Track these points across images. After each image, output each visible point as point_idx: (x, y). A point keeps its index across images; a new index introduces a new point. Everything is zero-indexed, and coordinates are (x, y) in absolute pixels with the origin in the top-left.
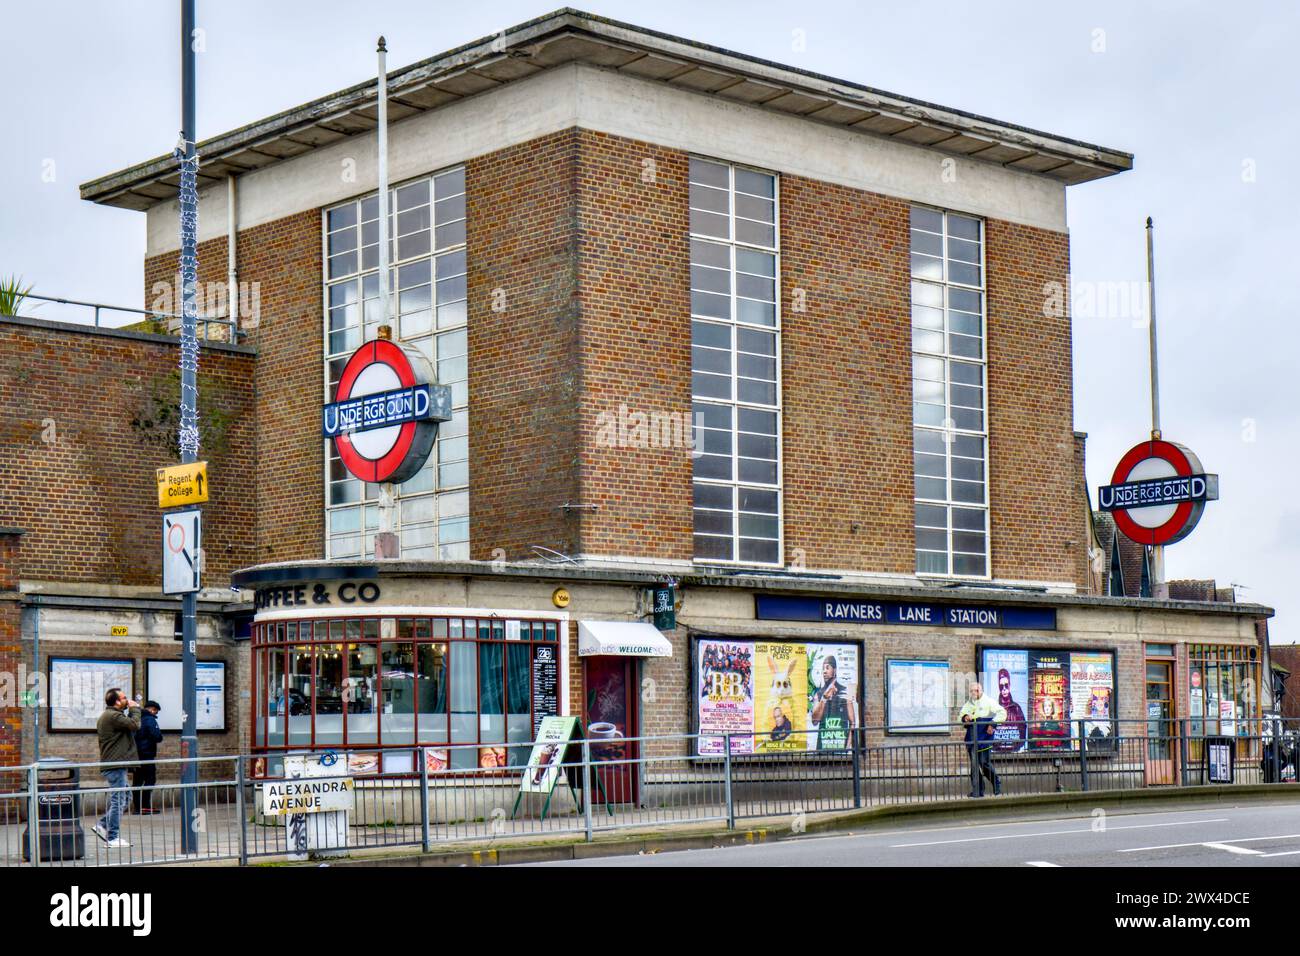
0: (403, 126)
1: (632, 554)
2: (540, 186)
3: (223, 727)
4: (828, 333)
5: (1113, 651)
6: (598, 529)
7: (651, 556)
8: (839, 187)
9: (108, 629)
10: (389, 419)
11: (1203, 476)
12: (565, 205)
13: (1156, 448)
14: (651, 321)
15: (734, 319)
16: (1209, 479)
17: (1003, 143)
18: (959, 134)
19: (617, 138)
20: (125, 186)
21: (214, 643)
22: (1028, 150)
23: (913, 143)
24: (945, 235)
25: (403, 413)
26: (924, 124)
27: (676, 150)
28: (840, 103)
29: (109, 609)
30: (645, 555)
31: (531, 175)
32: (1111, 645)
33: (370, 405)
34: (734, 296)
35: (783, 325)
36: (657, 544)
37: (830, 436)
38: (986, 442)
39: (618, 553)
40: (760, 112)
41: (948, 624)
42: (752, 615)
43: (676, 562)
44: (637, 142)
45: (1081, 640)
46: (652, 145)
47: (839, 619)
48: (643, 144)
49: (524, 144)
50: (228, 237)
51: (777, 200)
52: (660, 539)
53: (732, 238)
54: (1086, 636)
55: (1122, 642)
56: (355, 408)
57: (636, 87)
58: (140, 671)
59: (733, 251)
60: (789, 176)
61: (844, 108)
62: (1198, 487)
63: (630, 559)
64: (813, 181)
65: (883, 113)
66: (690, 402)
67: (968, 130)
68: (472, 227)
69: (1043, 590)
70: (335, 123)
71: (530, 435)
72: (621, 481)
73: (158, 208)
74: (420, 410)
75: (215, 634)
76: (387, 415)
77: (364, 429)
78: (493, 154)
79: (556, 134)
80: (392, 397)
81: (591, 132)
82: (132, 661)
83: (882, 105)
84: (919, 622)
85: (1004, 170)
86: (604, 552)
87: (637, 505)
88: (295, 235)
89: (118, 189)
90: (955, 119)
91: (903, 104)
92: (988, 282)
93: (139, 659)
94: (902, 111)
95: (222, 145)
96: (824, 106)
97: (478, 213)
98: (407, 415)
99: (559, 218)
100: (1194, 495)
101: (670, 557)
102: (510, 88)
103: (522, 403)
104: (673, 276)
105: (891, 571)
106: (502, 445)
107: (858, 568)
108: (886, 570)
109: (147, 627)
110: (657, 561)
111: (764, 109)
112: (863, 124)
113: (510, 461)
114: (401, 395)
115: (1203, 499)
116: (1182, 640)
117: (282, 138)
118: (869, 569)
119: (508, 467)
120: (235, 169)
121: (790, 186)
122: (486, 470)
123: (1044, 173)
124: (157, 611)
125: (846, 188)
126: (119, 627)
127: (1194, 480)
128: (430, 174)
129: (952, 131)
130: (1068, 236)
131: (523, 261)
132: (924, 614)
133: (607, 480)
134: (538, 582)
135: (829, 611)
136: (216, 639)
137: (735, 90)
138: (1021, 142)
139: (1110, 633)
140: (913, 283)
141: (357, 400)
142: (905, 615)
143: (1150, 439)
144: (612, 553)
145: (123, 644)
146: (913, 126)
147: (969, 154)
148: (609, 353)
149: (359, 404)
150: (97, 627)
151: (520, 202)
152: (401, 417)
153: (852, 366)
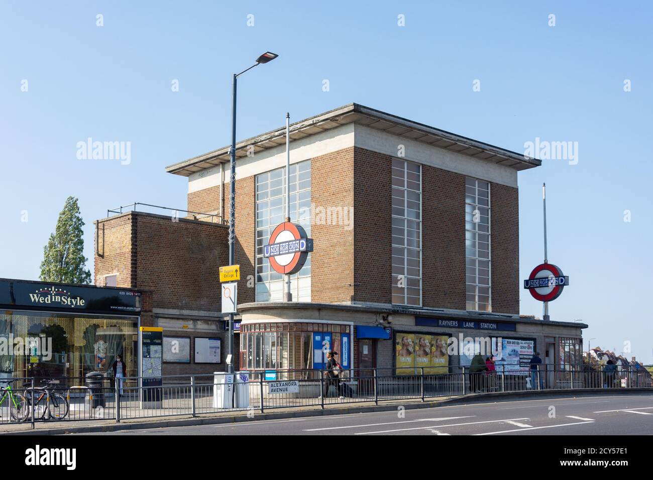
0: (294, 144)
1: (371, 301)
2: (340, 167)
3: (220, 362)
4: (437, 222)
5: (534, 340)
6: (360, 292)
7: (378, 302)
8: (442, 169)
9: (182, 326)
10: (290, 251)
11: (564, 277)
12: (350, 174)
13: (546, 266)
14: (379, 217)
15: (406, 217)
16: (566, 278)
17: (498, 155)
18: (483, 151)
19: (368, 150)
20: (183, 167)
21: (217, 332)
22: (506, 158)
23: (466, 154)
24: (477, 188)
25: (295, 249)
26: (472, 147)
27: (387, 155)
28: (444, 139)
29: (182, 319)
30: (376, 302)
31: (336, 164)
32: (534, 337)
33: (282, 246)
34: (406, 208)
35: (422, 219)
36: (380, 298)
37: (438, 260)
38: (490, 263)
39: (367, 301)
40: (415, 142)
41: (479, 328)
42: (414, 324)
43: (386, 305)
44: (374, 152)
45: (524, 335)
46: (379, 153)
47: (444, 326)
48: (376, 153)
49: (334, 152)
50: (219, 185)
51: (421, 174)
52: (381, 296)
53: (406, 188)
54: (526, 334)
55: (538, 336)
56: (277, 247)
57: (374, 132)
58: (192, 341)
59: (406, 192)
60: (425, 165)
61: (446, 141)
62: (562, 281)
63: (371, 303)
64: (433, 167)
65: (458, 143)
66: (391, 246)
67: (486, 150)
68: (313, 182)
69: (511, 317)
70: (262, 145)
71: (335, 258)
72: (368, 275)
73: (193, 175)
74: (302, 247)
75: (217, 328)
76: (289, 250)
77: (280, 254)
78: (322, 156)
79: (346, 149)
80: (291, 243)
81: (359, 148)
82: (189, 337)
83: (458, 140)
84: (470, 328)
85: (497, 165)
86: (362, 301)
87: (373, 283)
88: (245, 185)
89: (180, 168)
90: (483, 146)
91: (465, 140)
92: (491, 205)
93: (192, 337)
94: (465, 143)
95: (220, 152)
96: (438, 140)
97: (316, 177)
98: (297, 250)
99: (347, 179)
100: (560, 283)
101: (384, 303)
102: (328, 132)
103: (332, 246)
104: (386, 201)
105: (458, 309)
106: (324, 261)
107: (447, 308)
108: (456, 309)
109: (195, 326)
110: (380, 304)
111: (417, 141)
112: (450, 147)
113: (327, 267)
114: (295, 242)
115: (564, 285)
116: (558, 336)
117: (242, 150)
118: (451, 308)
119: (326, 269)
120: (223, 161)
121: (427, 169)
122: (318, 270)
123: (510, 166)
124: (198, 320)
125: (444, 170)
126: (185, 325)
127: (560, 278)
128: (297, 163)
129: (480, 150)
130: (518, 189)
131: (333, 195)
132: (472, 325)
133: (363, 274)
134: (343, 311)
135: (440, 323)
136: (218, 330)
137: (408, 134)
138: (504, 155)
139: (534, 333)
140: (466, 205)
141: (278, 244)
142: (465, 325)
143: (543, 263)
144: (364, 301)
145: (186, 331)
146: (467, 148)
147: (486, 159)
148: (364, 228)
149: (278, 245)
150: (178, 325)
151: (332, 173)
152: (294, 250)
153: (445, 234)
